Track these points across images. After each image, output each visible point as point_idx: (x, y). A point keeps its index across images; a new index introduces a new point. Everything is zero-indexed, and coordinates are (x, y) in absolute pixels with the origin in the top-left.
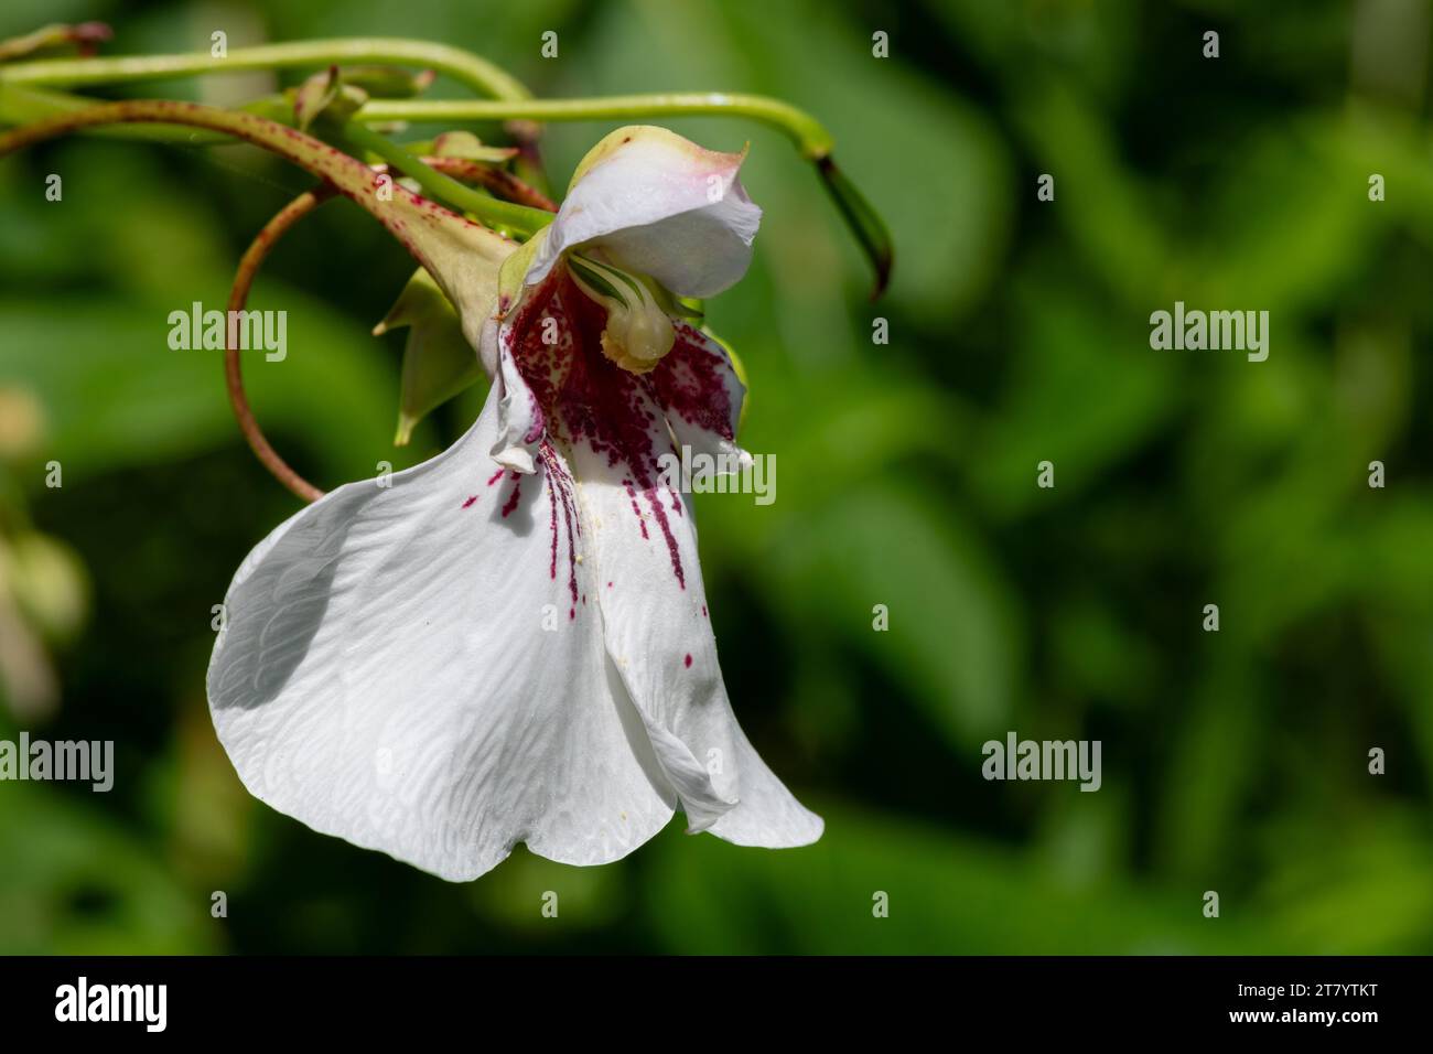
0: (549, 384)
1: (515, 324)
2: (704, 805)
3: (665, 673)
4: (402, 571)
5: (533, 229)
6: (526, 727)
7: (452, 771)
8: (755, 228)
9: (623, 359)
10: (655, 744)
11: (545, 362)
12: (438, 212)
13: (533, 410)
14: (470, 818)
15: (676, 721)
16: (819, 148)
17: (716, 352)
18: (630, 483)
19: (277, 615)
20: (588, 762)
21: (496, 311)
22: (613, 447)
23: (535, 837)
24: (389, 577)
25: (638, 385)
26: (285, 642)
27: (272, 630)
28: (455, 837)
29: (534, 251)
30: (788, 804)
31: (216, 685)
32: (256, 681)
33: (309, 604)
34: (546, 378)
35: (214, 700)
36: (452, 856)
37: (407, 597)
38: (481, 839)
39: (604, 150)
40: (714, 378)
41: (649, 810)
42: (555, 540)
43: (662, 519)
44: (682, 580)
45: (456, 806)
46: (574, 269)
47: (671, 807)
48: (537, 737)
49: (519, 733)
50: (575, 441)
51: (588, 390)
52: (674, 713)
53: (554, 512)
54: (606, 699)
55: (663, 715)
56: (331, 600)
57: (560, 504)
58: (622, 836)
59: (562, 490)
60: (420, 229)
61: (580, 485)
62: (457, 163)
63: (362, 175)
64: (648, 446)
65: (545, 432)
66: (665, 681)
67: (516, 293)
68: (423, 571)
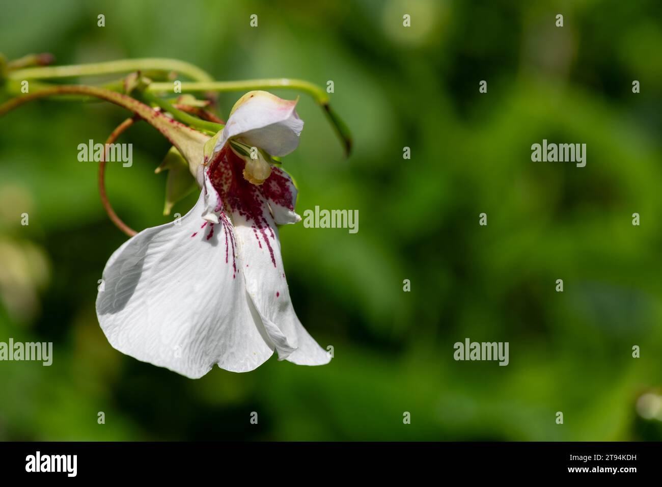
0: (222, 190)
1: (210, 167)
2: (284, 349)
3: (269, 299)
4: (169, 261)
5: (216, 131)
6: (217, 320)
7: (190, 337)
8: (301, 129)
9: (251, 179)
10: (265, 326)
11: (221, 182)
12: (180, 125)
13: (218, 199)
15: (274, 317)
16: (324, 99)
17: (287, 177)
18: (255, 227)
19: (121, 280)
20: (241, 333)
21: (203, 162)
22: (247, 214)
23: (221, 362)
24: (163, 264)
25: (257, 190)
26: (125, 289)
27: (121, 284)
28: (192, 361)
29: (217, 139)
30: (317, 349)
31: (99, 306)
32: (114, 304)
33: (134, 275)
34: (222, 187)
35: (98, 312)
36: (191, 369)
37: (170, 271)
38: (202, 363)
39: (244, 99)
40: (286, 187)
41: (264, 351)
42: (227, 248)
43: (267, 240)
44: (275, 264)
45: (192, 350)
46: (233, 146)
47: (272, 350)
48: (221, 324)
49: (215, 322)
50: (233, 211)
52: (273, 314)
53: (227, 238)
54: (247, 309)
55: (268, 315)
56: (143, 273)
57: (228, 235)
58: (254, 361)
59: (229, 230)
60: (173, 132)
61: (235, 227)
62: (187, 107)
63: (150, 112)
64: (261, 213)
65: (222, 208)
66: (269, 302)
67: (210, 155)
68: (177, 261)
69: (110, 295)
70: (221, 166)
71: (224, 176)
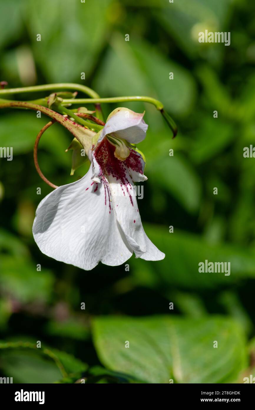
0: (103, 163)
1: (96, 151)
2: (138, 252)
3: (130, 224)
4: (73, 204)
5: (99, 130)
6: (101, 237)
7: (85, 247)
8: (147, 129)
9: (119, 158)
10: (128, 240)
11: (102, 158)
12: (79, 126)
13: (100, 169)
14: (90, 256)
15: (133, 234)
16: (161, 107)
17: (139, 155)
18: (121, 184)
19: (46, 215)
20: (114, 244)
21: (91, 148)
22: (117, 176)
23: (103, 260)
24: (70, 206)
25: (122, 162)
26: (48, 220)
27: (46, 217)
28: (87, 261)
29: (99, 135)
30: (157, 251)
31: (34, 229)
32: (42, 228)
33: (53, 212)
34: (103, 161)
35: (34, 233)
36: (86, 265)
37: (74, 210)
38: (92, 261)
39: (114, 113)
40: (139, 161)
41: (127, 254)
42: (106, 196)
44: (133, 204)
45: (86, 254)
46: (109, 139)
47: (132, 253)
48: (103, 239)
49: (99, 238)
50: (109, 175)
51: (112, 164)
52: (132, 232)
53: (105, 191)
54: (117, 230)
55: (129, 233)
56: (58, 211)
57: (106, 189)
58: (122, 259)
59: (107, 186)
60: (75, 130)
61: (110, 184)
62: (83, 114)
63: (62, 118)
64: (125, 176)
65: (102, 174)
66: (130, 226)
67: (96, 144)
68: (78, 204)
69: (40, 224)
70: (102, 149)
71: (104, 154)
